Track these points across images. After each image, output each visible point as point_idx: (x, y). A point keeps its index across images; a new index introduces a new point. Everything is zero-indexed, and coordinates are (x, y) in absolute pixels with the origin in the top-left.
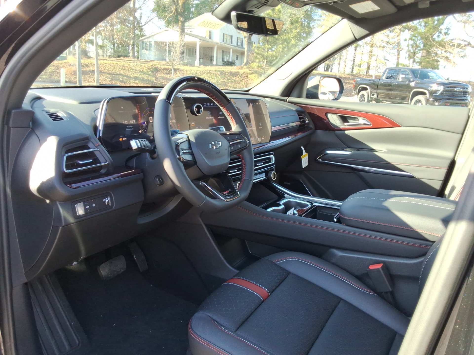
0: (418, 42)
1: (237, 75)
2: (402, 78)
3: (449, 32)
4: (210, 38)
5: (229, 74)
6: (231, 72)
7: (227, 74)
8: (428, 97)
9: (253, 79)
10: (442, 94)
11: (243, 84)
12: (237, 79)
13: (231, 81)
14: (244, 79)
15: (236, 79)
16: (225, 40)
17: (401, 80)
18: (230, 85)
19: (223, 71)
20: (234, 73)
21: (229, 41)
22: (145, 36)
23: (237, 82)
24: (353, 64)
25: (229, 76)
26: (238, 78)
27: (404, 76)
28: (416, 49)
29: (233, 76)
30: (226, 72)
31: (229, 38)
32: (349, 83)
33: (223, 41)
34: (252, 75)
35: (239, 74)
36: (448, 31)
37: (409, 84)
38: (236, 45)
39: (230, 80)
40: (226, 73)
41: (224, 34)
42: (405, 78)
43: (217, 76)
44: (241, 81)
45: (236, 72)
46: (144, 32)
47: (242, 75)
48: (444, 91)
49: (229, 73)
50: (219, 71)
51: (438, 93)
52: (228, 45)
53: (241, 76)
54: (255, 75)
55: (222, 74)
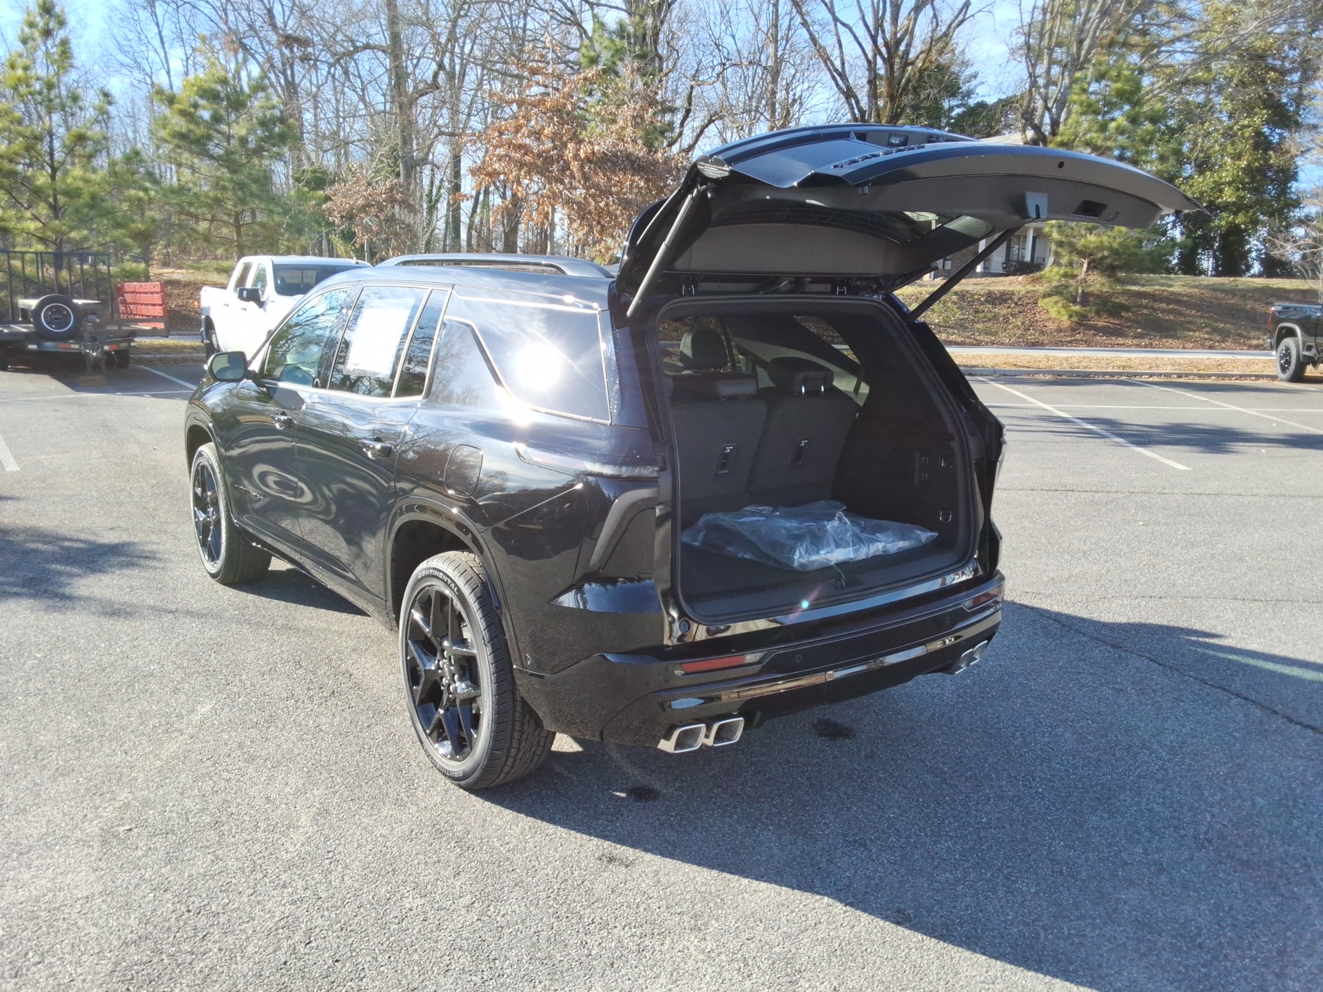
1: (1006, 301)
5: (983, 299)
6: (990, 294)
7: (978, 299)
9: (1050, 308)
11: (1019, 323)
12: (1005, 311)
13: (985, 317)
14: (1024, 311)
15: (1002, 310)
20: (998, 295)
23: (1002, 319)
25: (982, 304)
26: (1009, 307)
29: (993, 304)
30: (975, 295)
34: (1046, 300)
35: (1011, 298)
39: (981, 315)
40: (976, 297)
43: (949, 304)
44: (1013, 315)
45: (1003, 294)
47: (1020, 299)
49: (983, 296)
53: (1016, 304)
54: (1055, 298)
55: (963, 300)
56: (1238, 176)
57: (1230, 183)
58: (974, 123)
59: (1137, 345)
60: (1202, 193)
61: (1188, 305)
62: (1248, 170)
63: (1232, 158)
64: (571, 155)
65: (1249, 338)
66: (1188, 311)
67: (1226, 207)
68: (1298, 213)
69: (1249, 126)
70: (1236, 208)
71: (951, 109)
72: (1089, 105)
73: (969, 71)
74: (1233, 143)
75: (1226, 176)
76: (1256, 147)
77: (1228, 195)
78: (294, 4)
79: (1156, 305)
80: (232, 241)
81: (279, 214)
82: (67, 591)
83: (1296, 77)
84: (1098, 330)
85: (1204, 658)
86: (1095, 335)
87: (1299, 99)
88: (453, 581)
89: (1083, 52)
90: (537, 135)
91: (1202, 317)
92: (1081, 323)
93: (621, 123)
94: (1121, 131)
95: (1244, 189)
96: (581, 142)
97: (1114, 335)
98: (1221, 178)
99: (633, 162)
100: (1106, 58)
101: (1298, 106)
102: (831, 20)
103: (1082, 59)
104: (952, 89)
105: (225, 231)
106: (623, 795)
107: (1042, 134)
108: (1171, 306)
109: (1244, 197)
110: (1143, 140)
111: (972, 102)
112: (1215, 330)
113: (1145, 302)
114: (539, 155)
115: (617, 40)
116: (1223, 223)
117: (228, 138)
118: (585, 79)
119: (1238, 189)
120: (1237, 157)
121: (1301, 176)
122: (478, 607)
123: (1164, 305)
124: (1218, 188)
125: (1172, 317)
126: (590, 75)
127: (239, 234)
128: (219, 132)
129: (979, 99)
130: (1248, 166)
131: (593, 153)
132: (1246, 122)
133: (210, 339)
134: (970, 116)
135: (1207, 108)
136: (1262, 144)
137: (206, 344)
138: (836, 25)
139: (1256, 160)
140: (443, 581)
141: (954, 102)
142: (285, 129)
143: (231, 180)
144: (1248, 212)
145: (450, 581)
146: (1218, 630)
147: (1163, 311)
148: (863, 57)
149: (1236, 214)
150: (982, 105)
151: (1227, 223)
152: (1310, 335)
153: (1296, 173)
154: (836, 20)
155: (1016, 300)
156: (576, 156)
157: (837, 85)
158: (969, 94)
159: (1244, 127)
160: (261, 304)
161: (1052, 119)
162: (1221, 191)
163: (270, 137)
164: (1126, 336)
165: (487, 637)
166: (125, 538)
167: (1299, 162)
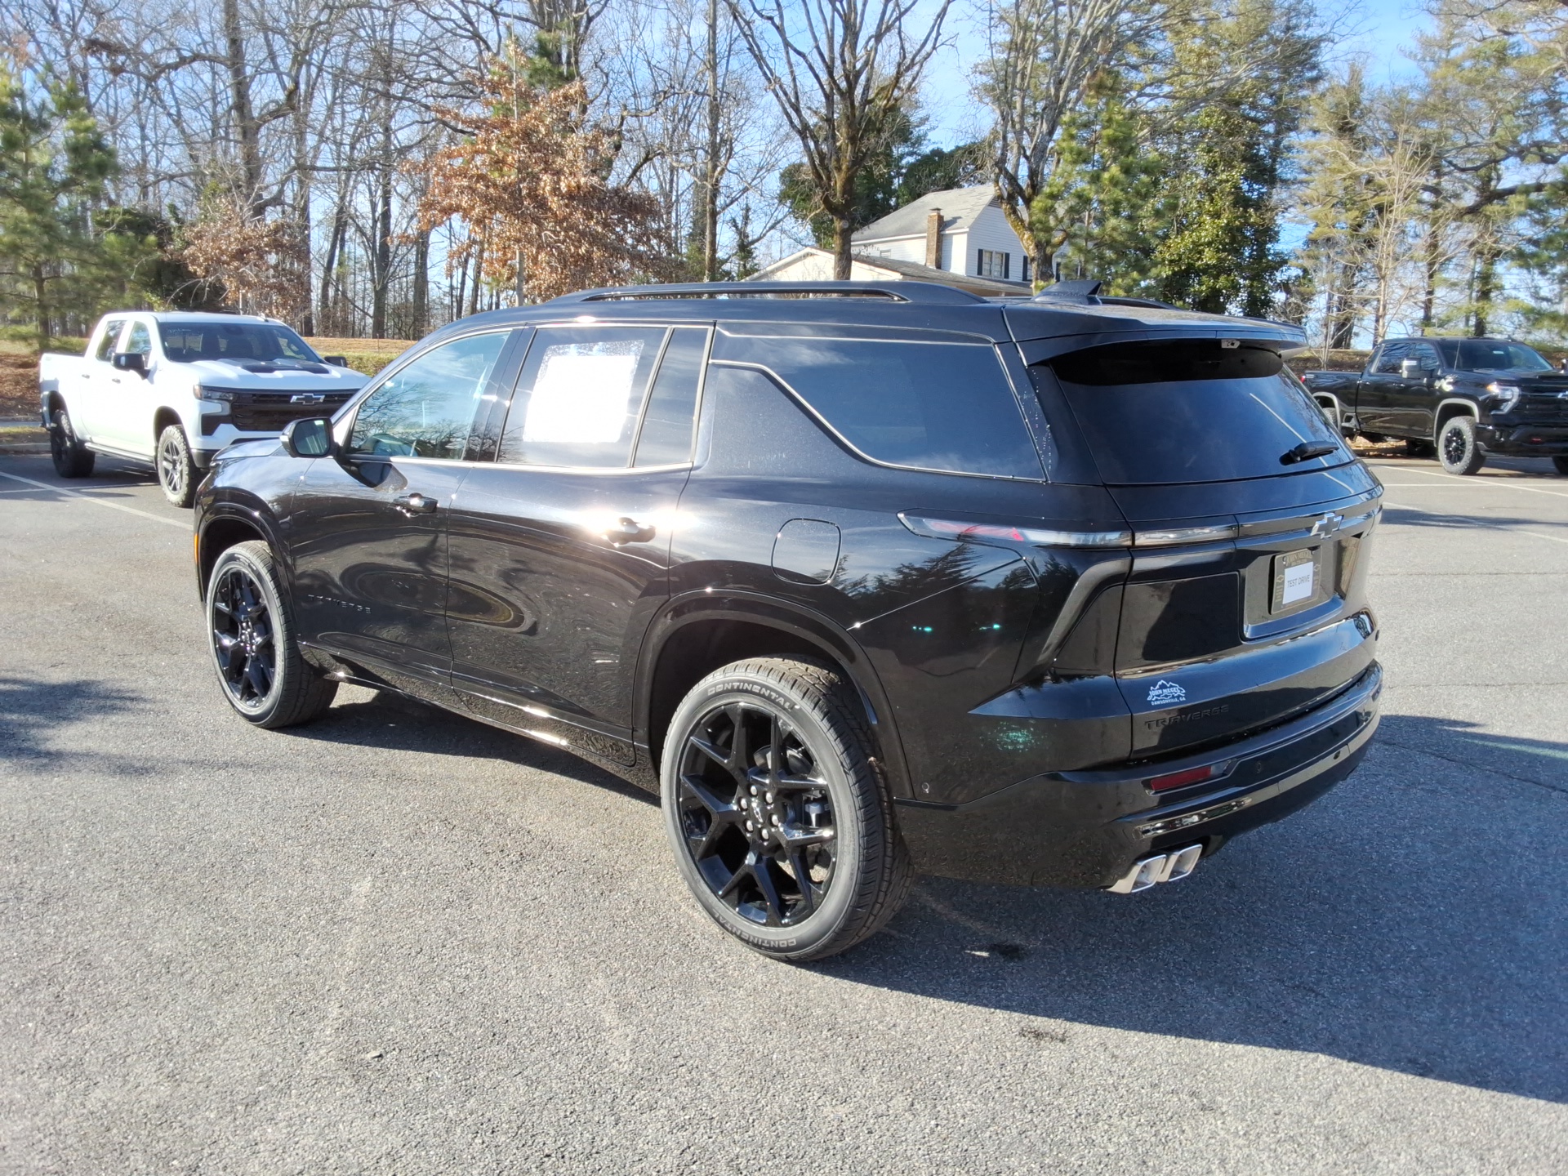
2: (1410, 369)
4: (939, 266)
8: (1477, 418)
10: (1516, 409)
16: (985, 267)
17: (1405, 374)
21: (997, 271)
22: (757, 270)
27: (1414, 363)
31: (997, 260)
33: (980, 272)
37: (1430, 385)
38: (1020, 279)
41: (980, 252)
42: (1419, 368)
46: (756, 261)
48: (1523, 400)
51: (1506, 408)
52: (993, 284)
56: (1217, 236)
57: (1209, 244)
58: (930, 174)
60: (1180, 256)
62: (1229, 229)
63: (1212, 216)
64: (548, 188)
67: (1206, 270)
68: (1280, 277)
69: (1227, 181)
70: (1218, 270)
71: (902, 157)
72: (1079, 153)
73: (921, 113)
74: (1212, 200)
75: (1205, 235)
76: (1235, 204)
77: (1209, 257)
78: (86, 4)
80: (32, 300)
81: (95, 264)
82: (51, 746)
83: (1270, 128)
85: (1491, 751)
87: (1276, 152)
88: (780, 695)
89: (1062, 94)
90: (498, 163)
93: (570, 155)
94: (1114, 182)
95: (1224, 250)
96: (558, 173)
98: (1199, 239)
99: (624, 199)
100: (1095, 100)
101: (1274, 161)
102: (782, 46)
103: (1061, 101)
104: (904, 133)
105: (22, 287)
106: (985, 954)
107: (1019, 185)
109: (1225, 260)
110: (1138, 193)
111: (926, 149)
114: (505, 188)
115: (537, 58)
116: (1204, 288)
117: (27, 166)
118: (566, 97)
119: (1218, 251)
120: (1217, 215)
121: (1283, 236)
122: (828, 725)
124: (1197, 248)
126: (572, 91)
127: (40, 289)
128: (14, 160)
129: (935, 147)
130: (1227, 224)
131: (579, 187)
132: (1224, 176)
133: (57, 420)
134: (926, 163)
135: (1181, 162)
136: (1241, 201)
137: (51, 430)
138: (787, 53)
139: (1237, 218)
140: (763, 696)
141: (903, 149)
142: (105, 157)
143: (34, 221)
144: (1229, 275)
145: (774, 695)
146: (1476, 719)
148: (820, 91)
149: (1216, 277)
150: (937, 153)
151: (1208, 288)
152: (1350, 404)
153: (1277, 233)
154: (787, 44)
156: (556, 191)
157: (791, 123)
158: (919, 141)
159: (1221, 182)
160: (145, 374)
161: (1030, 169)
162: (1201, 252)
163: (85, 167)
165: (847, 763)
166: (80, 676)
167: (1279, 220)
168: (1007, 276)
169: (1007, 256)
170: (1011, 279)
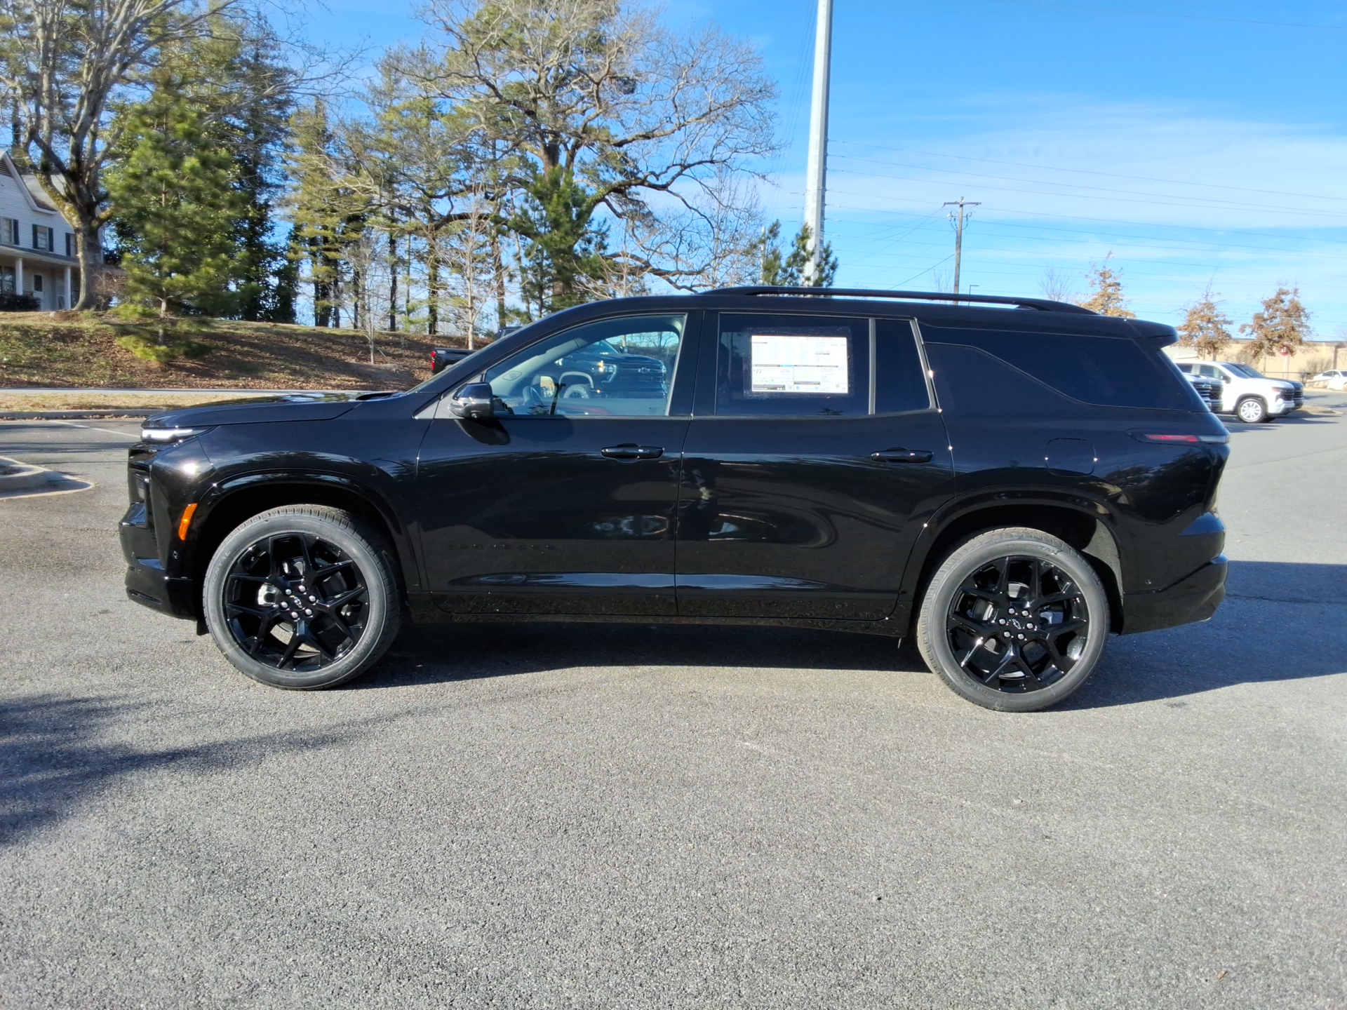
0: (545, 262)
1: (77, 338)
3: (605, 243)
5: (50, 336)
6: (56, 330)
7: (45, 336)
8: (592, 386)
9: (130, 348)
11: (103, 363)
12: (81, 350)
13: (61, 356)
14: (102, 350)
15: (76, 349)
18: (60, 366)
19: (29, 327)
20: (66, 332)
23: (81, 358)
24: (393, 307)
25: (51, 341)
26: (83, 346)
28: (542, 278)
29: (64, 341)
30: (38, 330)
32: (401, 356)
35: (82, 337)
36: (603, 239)
38: (31, 247)
39: (56, 354)
43: (13, 341)
44: (92, 354)
45: (70, 331)
47: (91, 337)
48: (618, 373)
49: (49, 332)
50: (16, 328)
52: (8, 249)
53: (89, 342)
54: (133, 337)
55: (27, 336)
59: (237, 386)
61: (261, 348)
65: (327, 379)
66: (263, 354)
79: (232, 347)
84: (190, 371)
86: (188, 376)
91: (277, 359)
92: (169, 364)
97: (207, 376)
108: (246, 349)
112: (294, 372)
113: (220, 343)
123: (238, 347)
125: (250, 359)
147: (240, 353)
155: (87, 338)
164: (218, 378)
168: (17, 241)
169: (16, 223)
170: (21, 246)
